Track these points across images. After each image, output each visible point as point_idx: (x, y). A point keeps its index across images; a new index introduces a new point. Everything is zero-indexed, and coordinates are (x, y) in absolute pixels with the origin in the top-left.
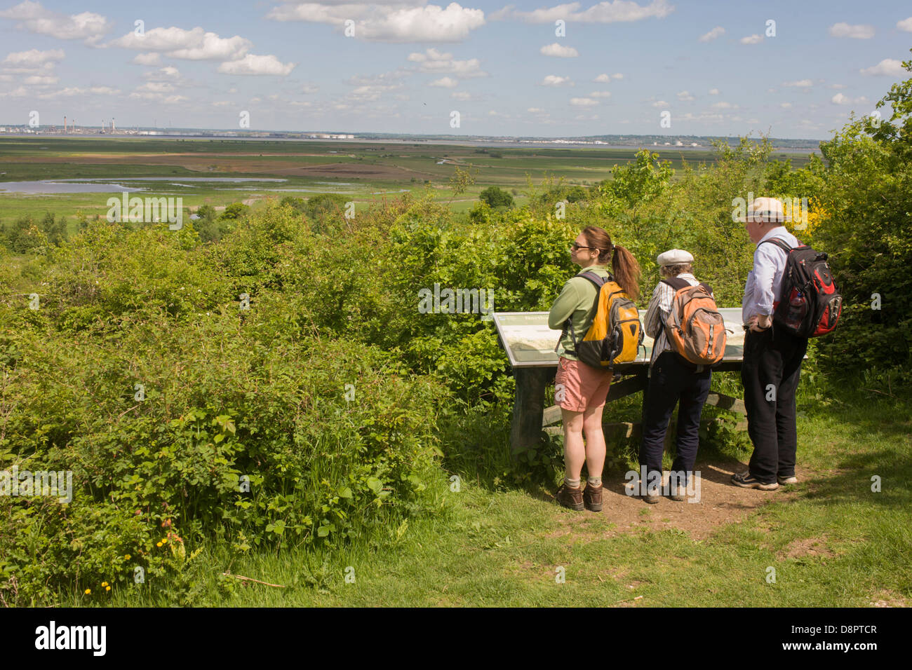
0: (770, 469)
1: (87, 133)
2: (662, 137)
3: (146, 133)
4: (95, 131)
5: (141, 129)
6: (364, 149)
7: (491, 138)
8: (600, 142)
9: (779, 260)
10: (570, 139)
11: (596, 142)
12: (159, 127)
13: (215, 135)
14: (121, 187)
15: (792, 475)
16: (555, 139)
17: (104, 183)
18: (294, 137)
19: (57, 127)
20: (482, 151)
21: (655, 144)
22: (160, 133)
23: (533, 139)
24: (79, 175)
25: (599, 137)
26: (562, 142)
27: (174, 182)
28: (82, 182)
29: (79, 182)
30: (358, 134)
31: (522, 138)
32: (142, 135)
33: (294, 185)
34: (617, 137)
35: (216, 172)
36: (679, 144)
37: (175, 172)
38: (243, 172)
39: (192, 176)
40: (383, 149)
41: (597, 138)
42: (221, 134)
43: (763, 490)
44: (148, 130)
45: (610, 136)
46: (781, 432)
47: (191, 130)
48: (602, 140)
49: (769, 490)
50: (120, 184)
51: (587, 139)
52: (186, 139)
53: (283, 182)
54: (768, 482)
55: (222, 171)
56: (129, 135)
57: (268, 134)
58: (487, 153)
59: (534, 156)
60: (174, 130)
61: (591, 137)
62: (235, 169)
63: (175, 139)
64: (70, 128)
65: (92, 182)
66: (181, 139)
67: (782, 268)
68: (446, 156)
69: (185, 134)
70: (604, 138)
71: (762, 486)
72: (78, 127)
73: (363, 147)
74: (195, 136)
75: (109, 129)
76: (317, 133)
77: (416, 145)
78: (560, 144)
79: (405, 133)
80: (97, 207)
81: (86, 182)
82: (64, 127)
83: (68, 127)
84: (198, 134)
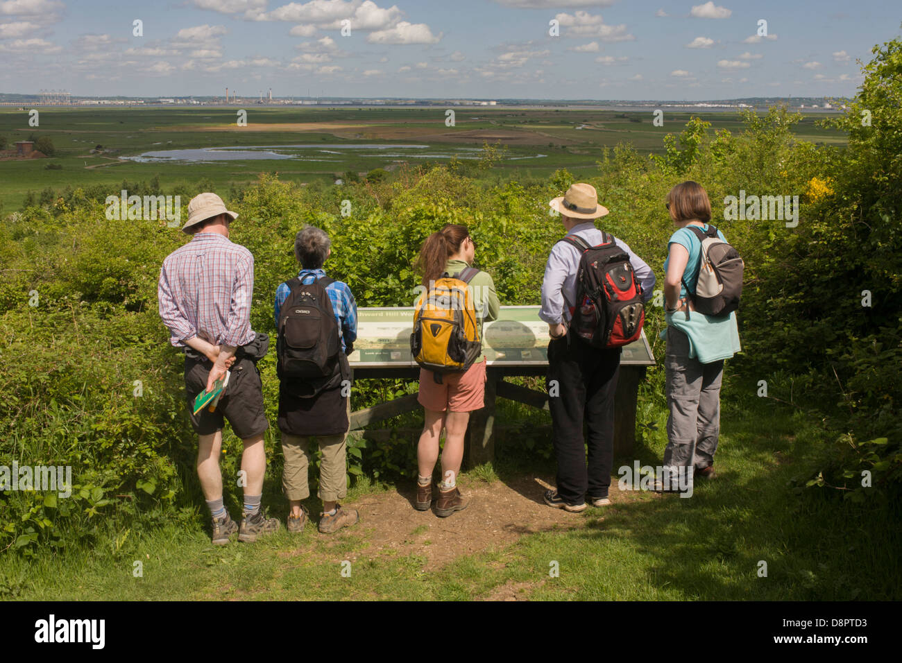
0: (574, 490)
1: (247, 102)
2: (810, 99)
3: (300, 102)
4: (254, 101)
5: (296, 99)
6: (505, 116)
7: (633, 102)
8: (744, 105)
9: (571, 262)
10: (714, 102)
11: (740, 105)
12: (313, 96)
13: (364, 103)
14: (274, 154)
15: (604, 495)
16: (698, 103)
17: (258, 150)
18: (438, 104)
19: (220, 98)
20: (623, 116)
21: (802, 106)
22: (313, 103)
23: (675, 103)
24: (237, 143)
25: (742, 100)
26: (705, 105)
27: (323, 149)
28: (240, 150)
29: (236, 150)
30: (501, 100)
31: (664, 102)
32: (297, 105)
33: (436, 151)
34: (762, 100)
35: (361, 139)
36: (828, 106)
37: (324, 139)
38: (388, 139)
39: (339, 143)
40: (523, 115)
41: (741, 101)
42: (370, 102)
43: (568, 511)
44: (302, 99)
45: (754, 99)
46: (593, 449)
47: (341, 99)
48: (746, 103)
49: (574, 511)
50: (274, 152)
51: (730, 102)
52: (337, 108)
53: (425, 148)
54: (573, 503)
55: (368, 138)
56: (284, 104)
57: (414, 102)
58: (627, 117)
59: (675, 121)
60: (326, 99)
61: (735, 100)
62: (380, 136)
63: (326, 108)
64: (231, 99)
65: (248, 150)
66: (331, 108)
67: (574, 271)
68: (585, 121)
69: (336, 103)
70: (748, 101)
71: (568, 507)
72: (239, 98)
73: (503, 113)
74: (345, 105)
75: (267, 99)
76: (461, 100)
77: (557, 111)
78: (702, 107)
79: (546, 99)
80: (251, 173)
81: (242, 150)
82: (225, 98)
83: (230, 98)
84: (348, 103)
